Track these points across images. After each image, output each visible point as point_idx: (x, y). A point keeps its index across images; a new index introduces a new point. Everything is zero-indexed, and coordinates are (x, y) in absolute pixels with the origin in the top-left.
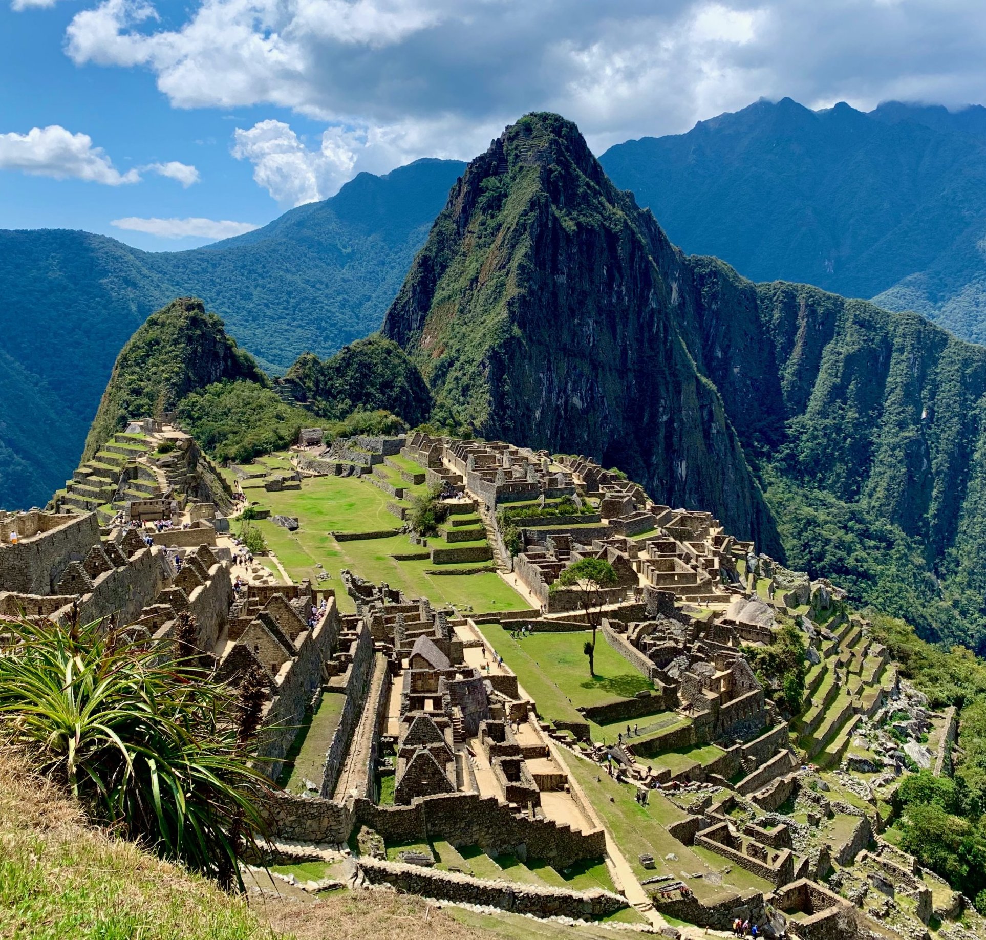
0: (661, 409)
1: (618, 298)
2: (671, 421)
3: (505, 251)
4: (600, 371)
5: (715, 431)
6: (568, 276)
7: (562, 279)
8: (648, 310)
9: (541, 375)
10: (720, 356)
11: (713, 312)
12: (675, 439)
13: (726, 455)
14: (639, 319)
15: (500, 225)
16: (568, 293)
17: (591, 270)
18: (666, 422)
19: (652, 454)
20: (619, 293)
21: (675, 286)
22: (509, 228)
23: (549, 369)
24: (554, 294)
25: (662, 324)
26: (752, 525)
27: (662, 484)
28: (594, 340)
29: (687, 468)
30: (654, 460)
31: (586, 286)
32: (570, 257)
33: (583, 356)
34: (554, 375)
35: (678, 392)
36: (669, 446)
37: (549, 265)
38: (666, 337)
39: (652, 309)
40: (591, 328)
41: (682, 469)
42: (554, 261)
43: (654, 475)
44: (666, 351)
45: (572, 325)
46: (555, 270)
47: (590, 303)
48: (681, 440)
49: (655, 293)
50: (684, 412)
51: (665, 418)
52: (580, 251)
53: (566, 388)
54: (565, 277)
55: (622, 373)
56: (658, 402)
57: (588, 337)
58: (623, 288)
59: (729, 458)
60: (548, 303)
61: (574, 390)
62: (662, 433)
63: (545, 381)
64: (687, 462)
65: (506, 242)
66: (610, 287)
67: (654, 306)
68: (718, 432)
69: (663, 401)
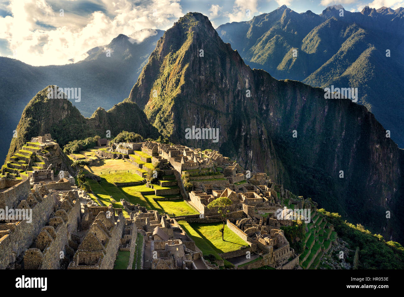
0: (243, 130)
1: (225, 85)
2: (246, 134)
3: (180, 66)
4: (218, 114)
5: (263, 139)
6: (205, 77)
7: (202, 77)
8: (237, 90)
9: (195, 116)
10: (265, 108)
11: (262, 91)
12: (248, 142)
13: (268, 148)
14: (233, 94)
15: (178, 56)
16: (205, 83)
17: (214, 74)
18: (244, 135)
19: (239, 148)
20: (225, 83)
21: (247, 81)
22: (182, 57)
23: (198, 114)
24: (200, 83)
25: (242, 96)
26: (278, 176)
27: (243, 160)
28: (216, 102)
29: (253, 153)
30: (240, 150)
31: (213, 81)
32: (206, 69)
33: (211, 108)
34: (200, 116)
35: (249, 123)
36: (246, 145)
37: (197, 72)
38: (244, 101)
39: (239, 90)
40: (214, 97)
41: (251, 154)
42: (200, 71)
43: (240, 156)
44: (244, 106)
45: (207, 96)
46: (200, 74)
47: (214, 87)
48: (250, 142)
49: (240, 84)
50: (251, 131)
51: (244, 134)
52: (210, 66)
53: (204, 121)
54: (204, 77)
55: (227, 115)
56: (242, 127)
57: (213, 101)
58: (227, 81)
59: (269, 149)
60: (197, 87)
61: (208, 122)
62: (243, 140)
63: (196, 118)
64: (253, 151)
65: (180, 63)
66: (222, 81)
67: (239, 89)
68: (265, 139)
69: (243, 127)
